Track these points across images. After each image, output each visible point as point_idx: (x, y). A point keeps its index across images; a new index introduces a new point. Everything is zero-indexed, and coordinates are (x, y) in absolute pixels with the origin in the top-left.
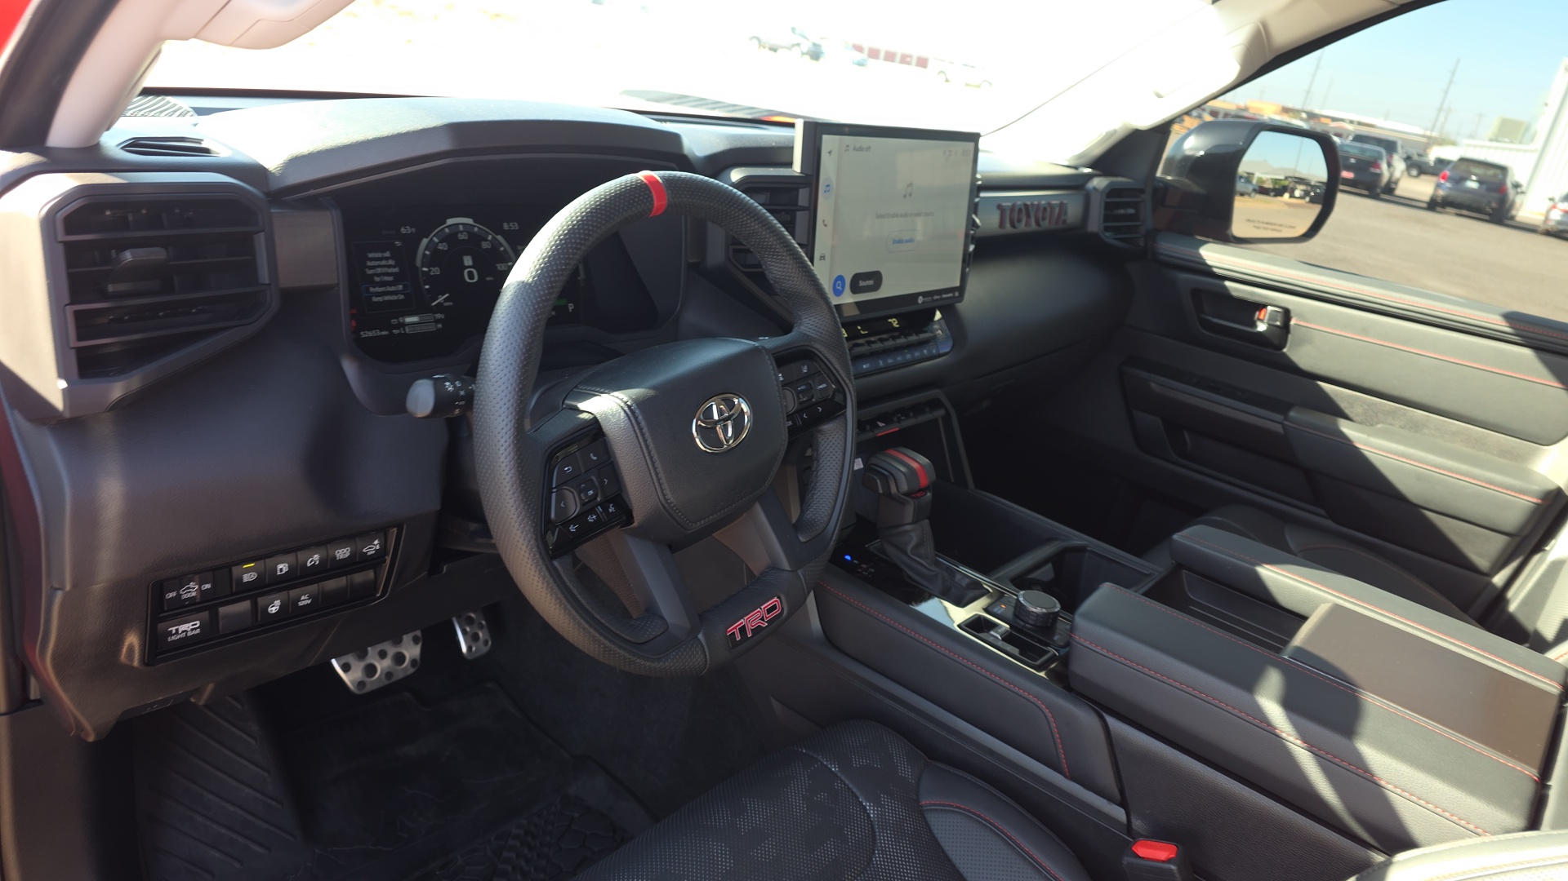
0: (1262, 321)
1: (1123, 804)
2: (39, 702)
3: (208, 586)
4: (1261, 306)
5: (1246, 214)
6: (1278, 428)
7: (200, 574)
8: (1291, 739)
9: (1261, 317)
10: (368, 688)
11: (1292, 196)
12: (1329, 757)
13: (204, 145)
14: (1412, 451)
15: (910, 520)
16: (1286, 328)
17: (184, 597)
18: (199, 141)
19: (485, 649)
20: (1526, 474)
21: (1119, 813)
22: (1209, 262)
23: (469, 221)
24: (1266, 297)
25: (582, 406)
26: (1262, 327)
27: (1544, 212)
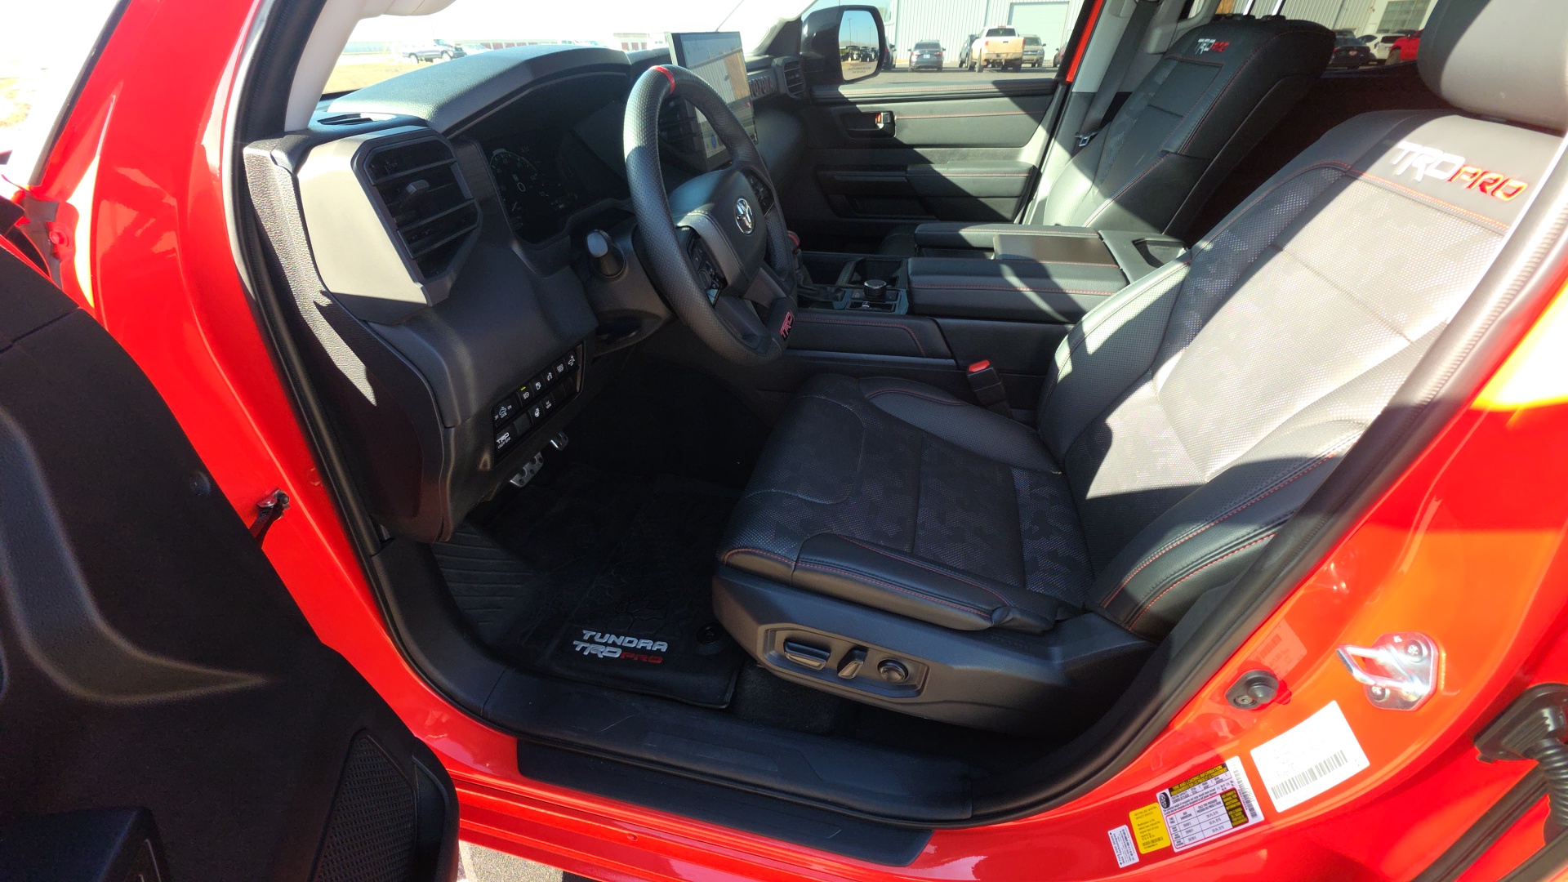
0: (880, 122)
1: (953, 357)
2: (391, 539)
3: (510, 407)
4: (877, 114)
5: (848, 69)
6: (904, 179)
7: (505, 402)
8: (1025, 289)
9: (879, 120)
10: (526, 481)
11: (852, 59)
12: (1043, 290)
13: (363, 116)
14: (969, 169)
15: (797, 266)
16: (893, 122)
17: (502, 417)
18: (358, 115)
19: (566, 442)
20: (1017, 164)
21: (952, 361)
22: (846, 96)
23: (503, 150)
24: (879, 108)
25: (680, 224)
26: (881, 126)
27: (908, 59)
